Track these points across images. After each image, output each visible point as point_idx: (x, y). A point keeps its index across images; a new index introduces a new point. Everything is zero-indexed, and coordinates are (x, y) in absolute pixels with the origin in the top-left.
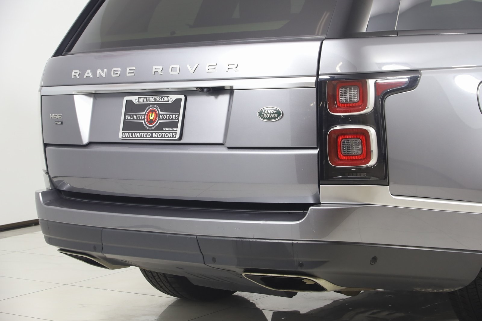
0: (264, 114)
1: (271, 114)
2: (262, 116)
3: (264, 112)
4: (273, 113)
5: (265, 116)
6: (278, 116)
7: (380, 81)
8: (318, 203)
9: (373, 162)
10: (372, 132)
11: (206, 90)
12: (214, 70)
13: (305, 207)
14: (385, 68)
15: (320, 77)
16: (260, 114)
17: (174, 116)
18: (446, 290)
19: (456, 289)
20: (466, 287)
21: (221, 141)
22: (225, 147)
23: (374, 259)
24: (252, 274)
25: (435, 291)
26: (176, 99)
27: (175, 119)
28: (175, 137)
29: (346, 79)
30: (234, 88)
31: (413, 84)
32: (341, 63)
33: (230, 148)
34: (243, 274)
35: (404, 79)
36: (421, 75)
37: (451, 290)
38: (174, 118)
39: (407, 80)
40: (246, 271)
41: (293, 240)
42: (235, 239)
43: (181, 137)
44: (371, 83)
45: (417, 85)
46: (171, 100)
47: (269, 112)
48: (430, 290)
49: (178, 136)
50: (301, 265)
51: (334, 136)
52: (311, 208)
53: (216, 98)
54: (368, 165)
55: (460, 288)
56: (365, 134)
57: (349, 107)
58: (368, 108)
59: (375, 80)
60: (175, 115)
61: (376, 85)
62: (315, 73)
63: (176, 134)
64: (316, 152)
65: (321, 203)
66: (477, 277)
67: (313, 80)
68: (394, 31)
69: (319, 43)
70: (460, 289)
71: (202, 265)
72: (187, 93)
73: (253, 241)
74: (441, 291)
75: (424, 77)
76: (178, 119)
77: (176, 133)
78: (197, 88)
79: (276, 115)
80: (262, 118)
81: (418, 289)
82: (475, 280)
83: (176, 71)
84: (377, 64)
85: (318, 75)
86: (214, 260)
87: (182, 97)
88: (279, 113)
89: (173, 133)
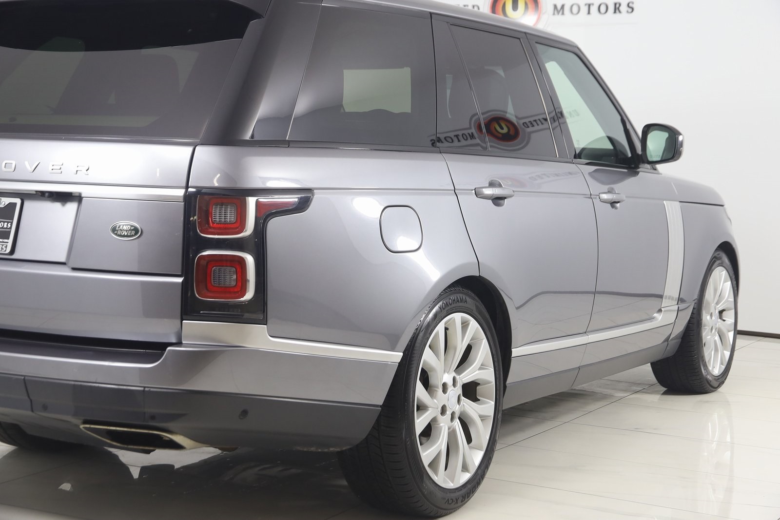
0: (118, 230)
1: (127, 231)
2: (116, 232)
3: (119, 227)
4: (130, 230)
5: (119, 233)
6: (136, 234)
7: (263, 200)
8: (179, 343)
9: (249, 295)
10: (250, 260)
11: (47, 194)
12: (60, 171)
13: (163, 346)
14: (271, 184)
15: (190, 190)
16: (114, 230)
17: (6, 224)
18: (332, 449)
19: (344, 449)
20: (357, 446)
21: (63, 260)
22: (69, 267)
23: (245, 413)
24: (92, 426)
25: (320, 450)
26: (9, 203)
27: (7, 228)
28: (5, 251)
29: (224, 195)
30: (83, 195)
31: (303, 205)
32: (219, 175)
33: (74, 269)
34: (82, 426)
35: (293, 199)
36: (313, 195)
37: (338, 450)
38: (5, 226)
39: (297, 200)
40: (85, 422)
41: (145, 387)
42: (73, 383)
43: (12, 251)
44: (251, 202)
45: (309, 206)
46: (3, 203)
47: (125, 228)
48: (313, 449)
49: (8, 250)
50: (153, 417)
51: (203, 263)
52: (169, 348)
53: (63, 205)
54: (242, 299)
55: (348, 447)
56: (242, 262)
57: (225, 228)
58: (246, 231)
59: (257, 198)
60: (8, 223)
61: (258, 204)
62: (184, 184)
63: (6, 247)
64: (180, 280)
65: (183, 342)
66: (369, 434)
67: (181, 192)
68: (286, 141)
69: (190, 149)
70: (350, 449)
71: (29, 413)
72: (24, 196)
73: (94, 387)
74: (326, 450)
75: (318, 199)
76: (11, 228)
77: (7, 245)
78: (36, 191)
79: (133, 232)
80: (116, 234)
81: (299, 448)
82: (366, 438)
83: (11, 168)
84: (260, 178)
85: (187, 187)
86: (45, 408)
87: (18, 201)
88: (136, 230)
89: (3, 245)
